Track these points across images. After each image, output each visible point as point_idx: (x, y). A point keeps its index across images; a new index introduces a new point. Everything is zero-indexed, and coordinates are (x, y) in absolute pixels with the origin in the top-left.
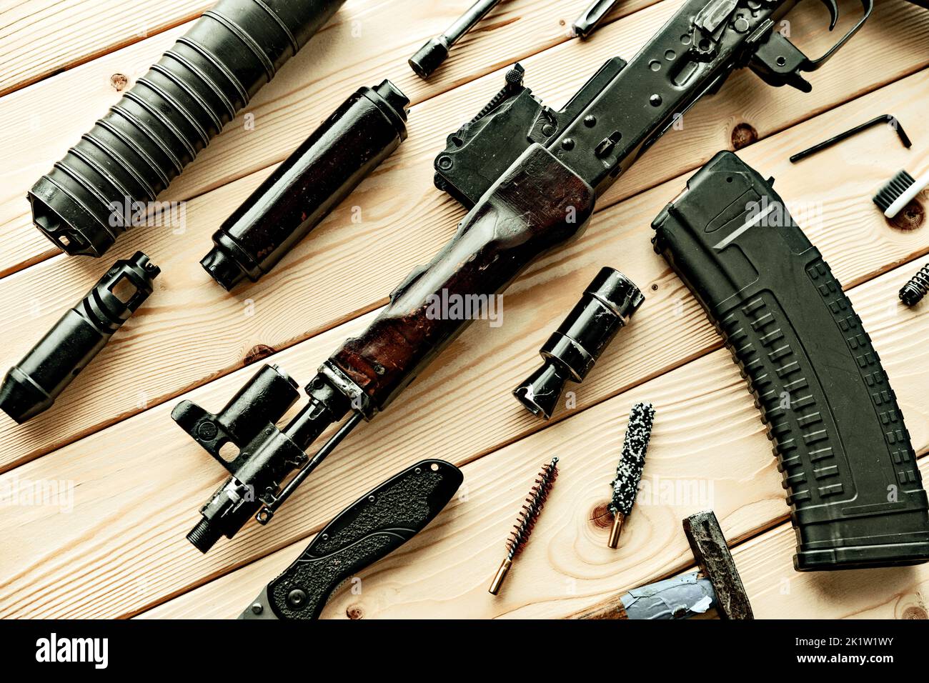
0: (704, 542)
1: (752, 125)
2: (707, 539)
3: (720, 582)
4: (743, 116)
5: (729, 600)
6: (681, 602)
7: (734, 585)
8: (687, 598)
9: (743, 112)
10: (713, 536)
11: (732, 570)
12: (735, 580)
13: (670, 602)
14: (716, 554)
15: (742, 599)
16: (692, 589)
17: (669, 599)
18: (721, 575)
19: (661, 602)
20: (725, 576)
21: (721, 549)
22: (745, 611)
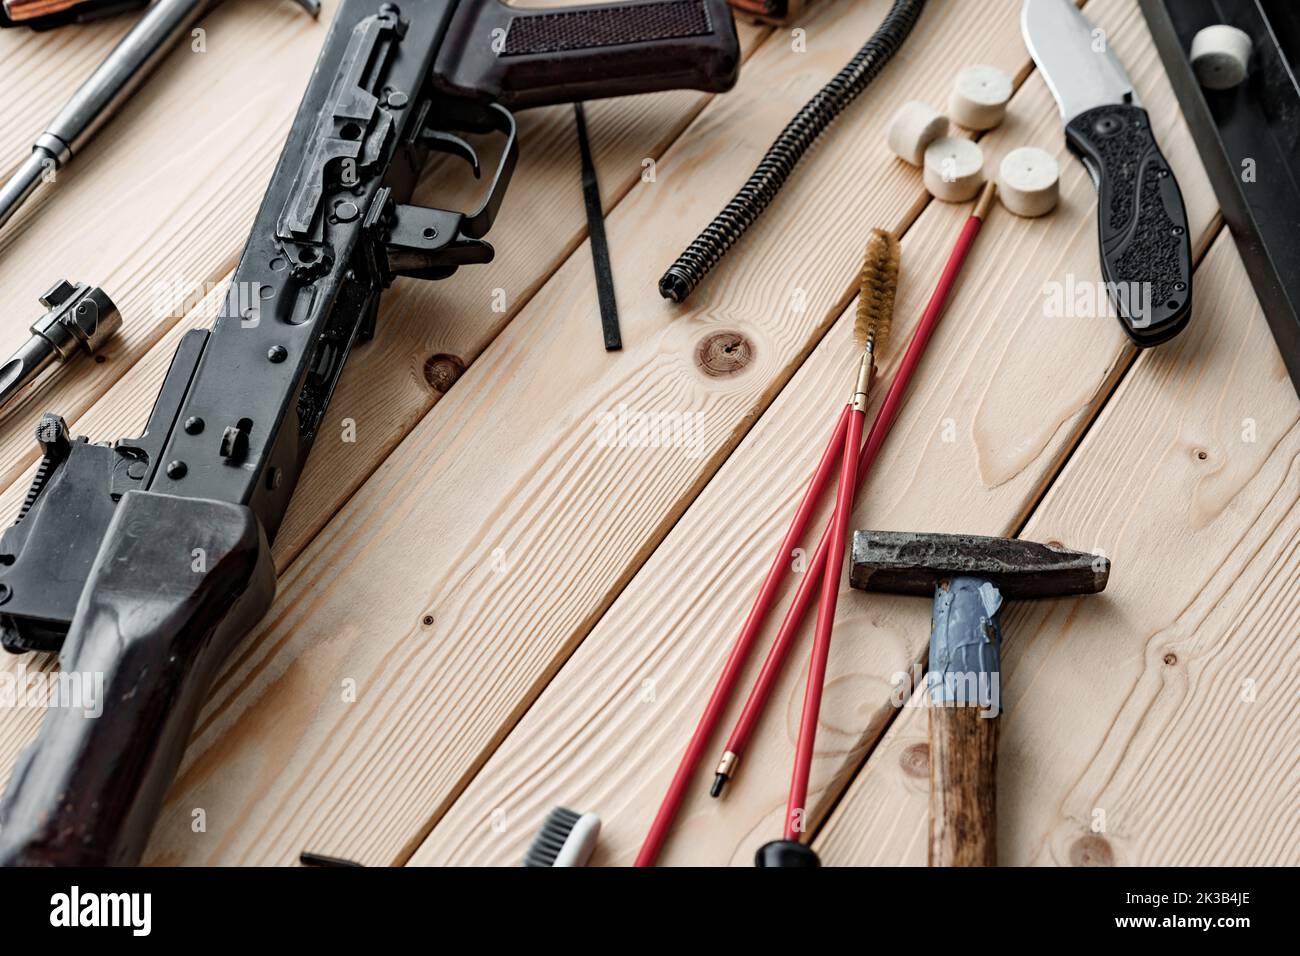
0: (901, 555)
1: (447, 351)
2: (897, 552)
3: (967, 561)
4: (428, 349)
5: (996, 560)
6: (974, 623)
7: (978, 547)
8: (972, 614)
9: (425, 342)
10: (896, 542)
11: (954, 539)
12: (971, 541)
13: (968, 638)
14: (923, 550)
15: (1002, 545)
16: (961, 603)
17: (964, 637)
18: (957, 556)
19: (964, 649)
20: (960, 552)
21: (918, 541)
22: (1022, 548)
